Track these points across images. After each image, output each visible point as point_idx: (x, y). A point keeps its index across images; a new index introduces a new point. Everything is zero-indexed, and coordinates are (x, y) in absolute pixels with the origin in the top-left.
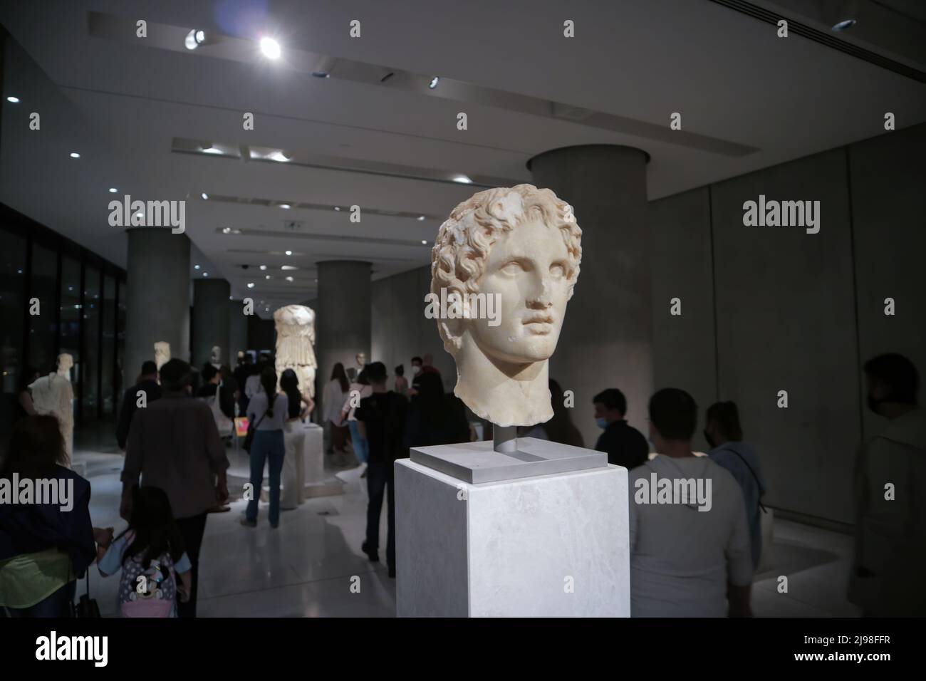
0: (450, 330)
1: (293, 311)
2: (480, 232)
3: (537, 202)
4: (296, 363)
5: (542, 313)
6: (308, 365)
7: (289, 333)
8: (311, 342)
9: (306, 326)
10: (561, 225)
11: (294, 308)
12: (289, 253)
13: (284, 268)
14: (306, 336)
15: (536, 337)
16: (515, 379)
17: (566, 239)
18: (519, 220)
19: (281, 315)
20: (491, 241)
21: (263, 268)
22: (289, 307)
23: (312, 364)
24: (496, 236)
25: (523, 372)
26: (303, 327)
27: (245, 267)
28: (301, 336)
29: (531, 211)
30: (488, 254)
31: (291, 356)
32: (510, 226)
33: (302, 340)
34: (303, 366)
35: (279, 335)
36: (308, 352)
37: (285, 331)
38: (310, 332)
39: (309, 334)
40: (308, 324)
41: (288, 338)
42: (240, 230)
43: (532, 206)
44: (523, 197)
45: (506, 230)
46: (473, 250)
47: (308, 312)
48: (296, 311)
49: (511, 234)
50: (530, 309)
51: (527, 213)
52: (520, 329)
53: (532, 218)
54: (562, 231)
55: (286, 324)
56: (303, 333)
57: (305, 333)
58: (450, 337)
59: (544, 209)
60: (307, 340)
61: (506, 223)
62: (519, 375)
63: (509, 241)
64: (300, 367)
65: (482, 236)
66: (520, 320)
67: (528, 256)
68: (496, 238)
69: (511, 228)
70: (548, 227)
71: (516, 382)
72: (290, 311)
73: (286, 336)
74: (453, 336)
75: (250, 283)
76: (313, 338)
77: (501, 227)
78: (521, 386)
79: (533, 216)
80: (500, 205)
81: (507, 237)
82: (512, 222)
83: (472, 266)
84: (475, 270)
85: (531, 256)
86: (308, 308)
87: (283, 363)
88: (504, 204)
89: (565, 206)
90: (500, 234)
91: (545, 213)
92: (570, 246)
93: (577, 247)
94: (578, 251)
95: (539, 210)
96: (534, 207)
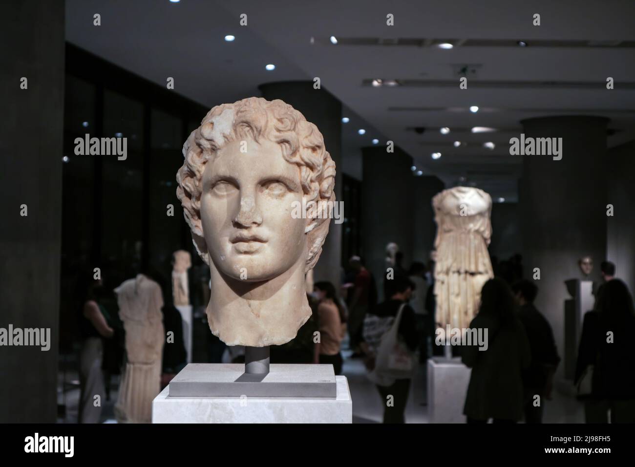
0: (198, 246)
1: (458, 195)
2: (194, 151)
3: (244, 119)
4: (462, 271)
5: (245, 233)
6: (480, 273)
7: (453, 227)
8: (485, 240)
9: (478, 217)
10: (278, 140)
11: (460, 191)
12: (474, 109)
13: (476, 130)
14: (477, 232)
15: (242, 257)
16: (244, 298)
17: (285, 153)
18: (227, 138)
19: (441, 201)
20: (203, 160)
21: (445, 131)
22: (454, 190)
23: (487, 272)
24: (207, 156)
25: (252, 291)
26: (471, 218)
27: (420, 130)
28: (469, 232)
29: (239, 129)
30: (202, 173)
31: (455, 260)
32: (216, 145)
33: (472, 236)
34: (472, 274)
35: (439, 230)
36: (480, 254)
37: (447, 225)
38: (483, 226)
39: (482, 229)
40: (481, 214)
41: (452, 234)
42: (397, 81)
43: (240, 123)
44: (237, 114)
45: (214, 149)
46: (189, 170)
47: (481, 196)
48: (463, 195)
49: (219, 153)
50: (236, 228)
51: (235, 131)
52: (229, 247)
53: (241, 136)
54: (281, 146)
55: (448, 214)
56: (472, 226)
57: (477, 228)
58: (200, 253)
59: (253, 126)
60: (479, 237)
61: (213, 143)
62: (248, 294)
63: (217, 160)
64: (468, 276)
65: (195, 155)
66: (227, 239)
67: (232, 175)
68: (207, 157)
69: (218, 147)
70: (260, 144)
71: (245, 301)
72: (454, 196)
73: (449, 231)
74: (202, 252)
75: (436, 152)
76: (487, 234)
77: (209, 146)
78: (250, 306)
79: (242, 133)
80: (212, 123)
81: (216, 157)
82: (219, 141)
83: (190, 185)
84: (193, 190)
85: (235, 175)
86: (481, 192)
87: (445, 269)
88: (215, 123)
89: (286, 120)
90: (210, 153)
91: (254, 129)
92: (297, 159)
93: (310, 160)
94: (313, 164)
95: (247, 126)
96: (241, 124)
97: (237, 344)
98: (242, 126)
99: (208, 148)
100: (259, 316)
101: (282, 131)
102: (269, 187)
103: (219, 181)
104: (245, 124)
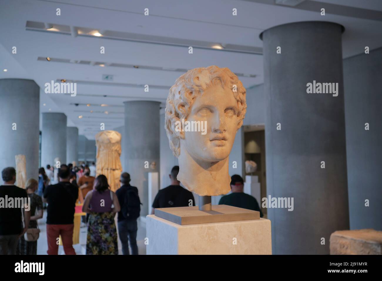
2: (187, 92)
3: (217, 76)
5: (220, 135)
16: (209, 171)
18: (208, 85)
20: (192, 97)
25: (212, 167)
29: (214, 81)
30: (192, 104)
32: (203, 89)
45: (201, 91)
46: (183, 102)
49: (203, 93)
50: (214, 133)
51: (212, 82)
52: (209, 144)
53: (215, 84)
61: (200, 87)
62: (210, 168)
65: (188, 94)
66: (208, 139)
68: (195, 95)
70: (224, 89)
80: (198, 78)
81: (200, 95)
82: (204, 87)
83: (183, 110)
84: (184, 113)
88: (200, 78)
89: (235, 77)
90: (198, 93)
91: (222, 81)
92: (238, 98)
93: (243, 99)
94: (244, 101)
95: (219, 80)
96: (216, 78)
97: (206, 195)
98: (216, 79)
99: (197, 90)
100: (215, 180)
101: (234, 83)
102: (226, 112)
103: (204, 108)
104: (217, 78)
